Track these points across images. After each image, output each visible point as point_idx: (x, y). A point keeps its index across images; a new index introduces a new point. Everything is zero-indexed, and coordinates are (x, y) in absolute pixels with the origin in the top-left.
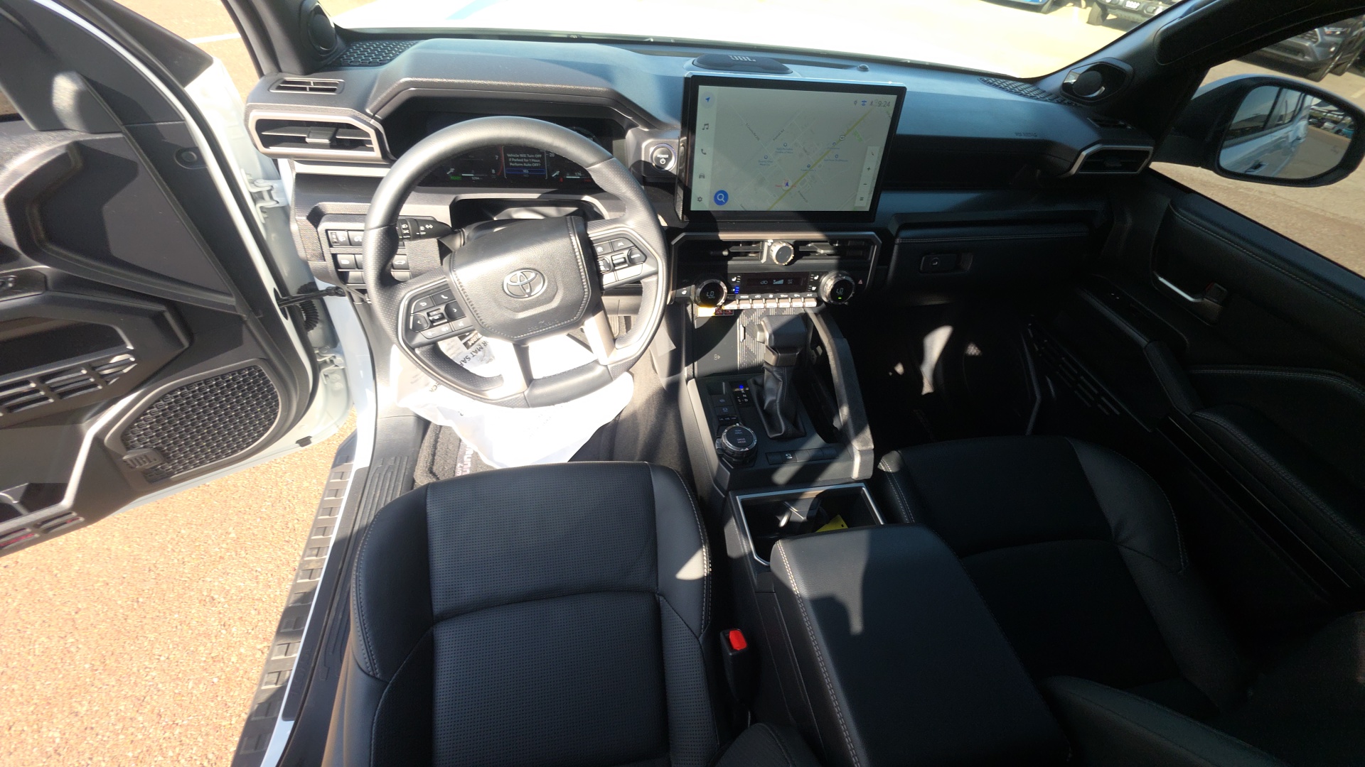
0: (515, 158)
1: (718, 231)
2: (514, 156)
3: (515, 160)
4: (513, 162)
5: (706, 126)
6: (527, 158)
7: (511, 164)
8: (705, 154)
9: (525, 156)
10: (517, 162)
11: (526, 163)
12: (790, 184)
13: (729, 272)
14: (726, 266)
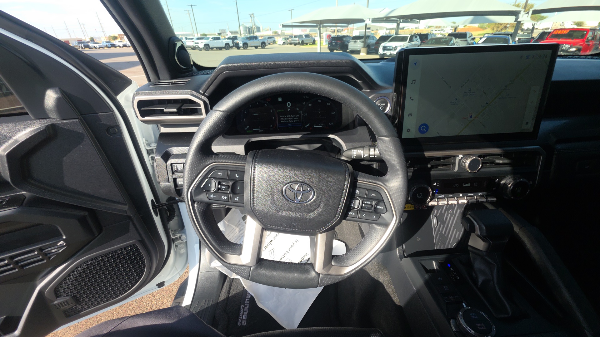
0: (284, 118)
1: (423, 151)
2: (283, 117)
3: (284, 119)
4: (283, 120)
5: (414, 82)
6: (291, 117)
7: (281, 121)
8: (413, 100)
9: (290, 116)
10: (285, 120)
11: (290, 120)
12: (473, 116)
13: (432, 179)
14: (430, 174)
